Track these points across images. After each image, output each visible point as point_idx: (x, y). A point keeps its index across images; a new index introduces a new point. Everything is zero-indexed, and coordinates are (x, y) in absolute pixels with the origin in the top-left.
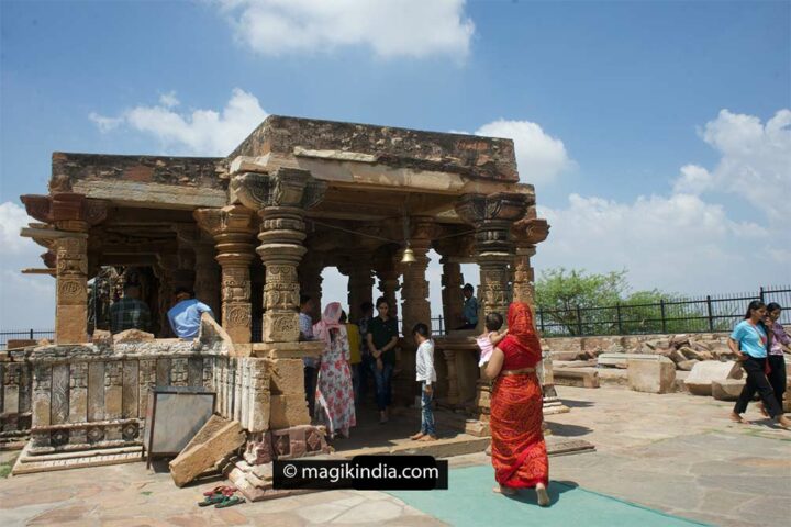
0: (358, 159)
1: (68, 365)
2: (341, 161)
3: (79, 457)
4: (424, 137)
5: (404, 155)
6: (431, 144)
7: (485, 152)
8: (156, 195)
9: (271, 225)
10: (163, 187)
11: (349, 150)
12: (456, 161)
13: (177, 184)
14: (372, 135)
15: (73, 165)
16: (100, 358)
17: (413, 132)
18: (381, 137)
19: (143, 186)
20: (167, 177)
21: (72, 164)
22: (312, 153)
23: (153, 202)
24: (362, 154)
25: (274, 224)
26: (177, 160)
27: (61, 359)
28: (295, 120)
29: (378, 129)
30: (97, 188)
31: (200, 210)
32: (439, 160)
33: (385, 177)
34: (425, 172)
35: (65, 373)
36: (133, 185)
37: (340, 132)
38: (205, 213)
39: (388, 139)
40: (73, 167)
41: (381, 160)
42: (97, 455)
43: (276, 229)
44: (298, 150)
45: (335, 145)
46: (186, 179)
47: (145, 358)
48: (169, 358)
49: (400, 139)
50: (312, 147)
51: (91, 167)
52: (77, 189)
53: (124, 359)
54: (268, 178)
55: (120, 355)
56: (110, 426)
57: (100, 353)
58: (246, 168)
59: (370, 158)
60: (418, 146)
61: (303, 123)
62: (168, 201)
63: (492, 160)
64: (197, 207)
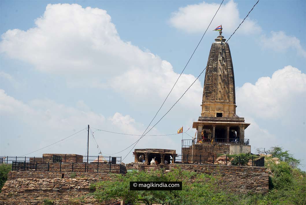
2: (150, 151)
4: (157, 149)
15: (136, 150)
17: (155, 149)
30: (137, 152)
33: (153, 152)
34: (156, 152)
37: (150, 149)
41: (153, 151)
52: (136, 152)
61: (148, 149)
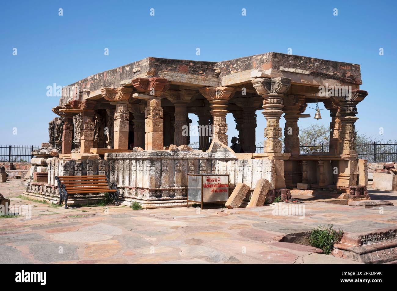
0: (303, 73)
1: (161, 161)
2: (297, 74)
3: (168, 203)
4: (327, 63)
5: (320, 71)
6: (329, 67)
7: (349, 71)
8: (190, 80)
9: (272, 102)
10: (193, 76)
11: (299, 69)
12: (339, 74)
13: (198, 75)
14: (308, 61)
16: (173, 158)
17: (323, 60)
18: (310, 62)
19: (185, 75)
20: (194, 71)
21: (157, 63)
22: (286, 70)
23: (189, 83)
24: (305, 71)
25: (274, 101)
26: (198, 62)
27: (159, 157)
28: (280, 54)
29: (310, 59)
30: (167, 76)
31: (208, 88)
32: (332, 74)
34: (327, 79)
35: (160, 164)
36: (181, 75)
37: (296, 60)
38: (210, 89)
39: (314, 64)
40: (157, 65)
41: (312, 73)
42: (174, 202)
43: (274, 103)
44: (281, 68)
45: (295, 66)
46: (201, 72)
47: (190, 159)
48: (199, 159)
49: (318, 64)
50: (286, 67)
51: (164, 65)
53: (182, 159)
54: (271, 80)
55: (181, 156)
56: (177, 190)
57: (174, 156)
58: (263, 76)
59: (307, 72)
60: (324, 67)
61: (283, 56)
62: (195, 83)
63: (352, 74)
64: (206, 87)
